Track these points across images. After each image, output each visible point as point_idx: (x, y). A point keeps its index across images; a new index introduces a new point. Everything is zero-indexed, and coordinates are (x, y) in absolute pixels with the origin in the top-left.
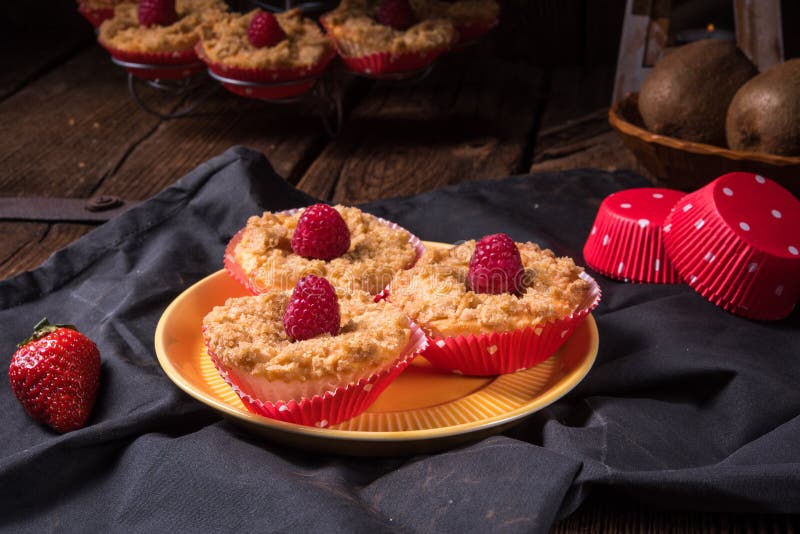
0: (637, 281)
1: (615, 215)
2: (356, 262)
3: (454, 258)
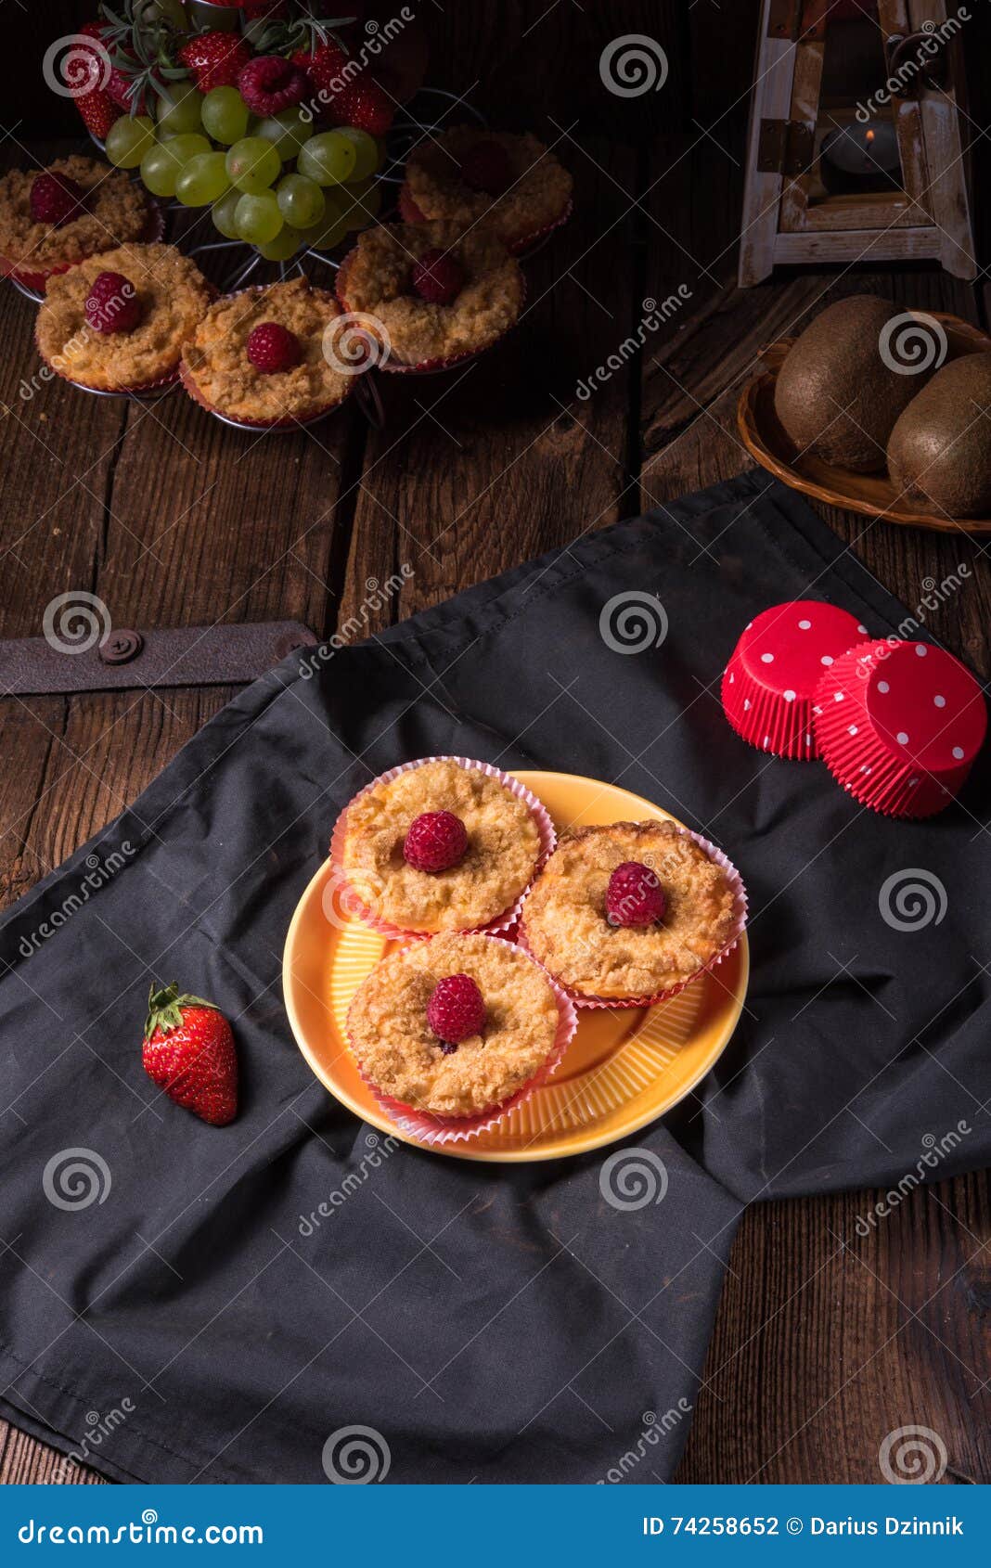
0: (785, 756)
1: (755, 679)
2: (480, 876)
3: (586, 864)
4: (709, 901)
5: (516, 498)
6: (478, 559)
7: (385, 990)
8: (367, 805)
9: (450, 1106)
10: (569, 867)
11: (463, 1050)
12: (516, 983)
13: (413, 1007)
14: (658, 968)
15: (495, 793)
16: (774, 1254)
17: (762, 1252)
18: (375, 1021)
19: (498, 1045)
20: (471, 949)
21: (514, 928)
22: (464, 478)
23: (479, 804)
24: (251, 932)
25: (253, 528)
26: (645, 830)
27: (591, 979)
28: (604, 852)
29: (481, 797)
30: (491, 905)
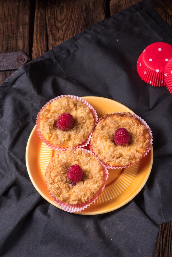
0: (156, 86)
1: (148, 66)
2: (78, 131)
3: (107, 126)
4: (143, 137)
5: (77, 13)
6: (68, 31)
7: (55, 168)
8: (45, 111)
9: (76, 203)
10: (103, 128)
11: (78, 185)
12: (91, 164)
13: (63, 173)
14: (130, 158)
15: (80, 106)
16: (164, 232)
17: (161, 232)
18: (53, 178)
19: (87, 184)
20: (77, 154)
21: (88, 145)
22: (63, 7)
23: (76, 109)
24: (16, 146)
25: (8, 24)
26: (122, 115)
27: (111, 161)
28: (112, 123)
29: (76, 107)
30: (82, 140)
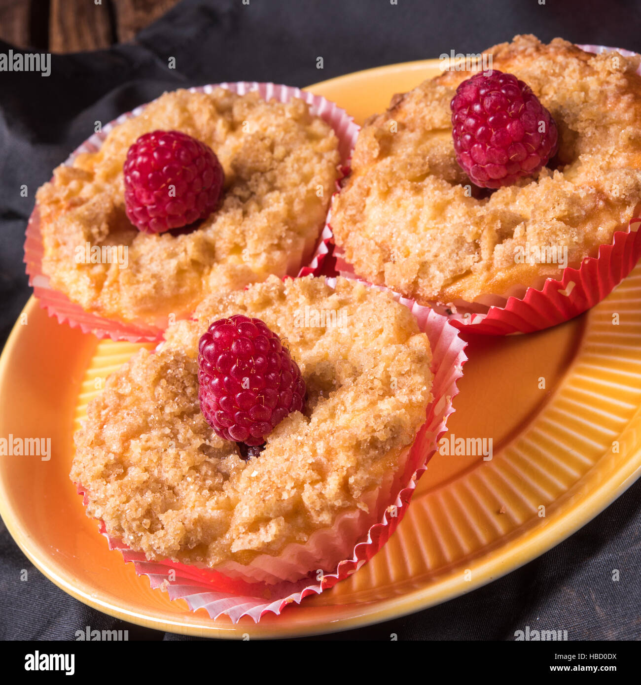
2: (253, 207)
3: (412, 131)
4: (626, 99)
7: (128, 401)
8: (66, 181)
11: (274, 443)
13: (176, 409)
14: (575, 209)
18: (116, 447)
19: (332, 415)
21: (328, 259)
23: (233, 127)
27: (469, 273)
28: (435, 103)
29: (232, 116)
30: (280, 238)
